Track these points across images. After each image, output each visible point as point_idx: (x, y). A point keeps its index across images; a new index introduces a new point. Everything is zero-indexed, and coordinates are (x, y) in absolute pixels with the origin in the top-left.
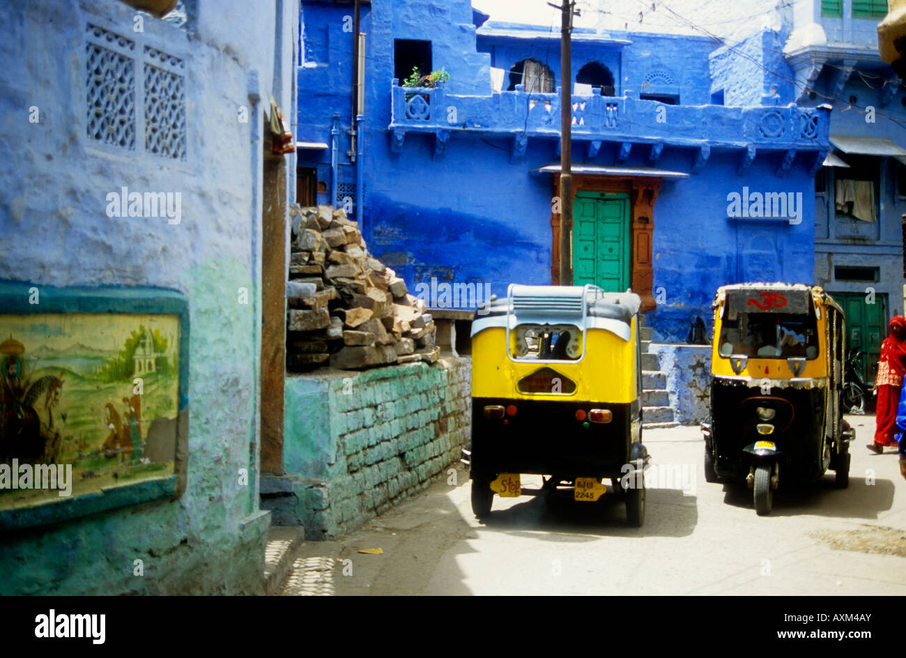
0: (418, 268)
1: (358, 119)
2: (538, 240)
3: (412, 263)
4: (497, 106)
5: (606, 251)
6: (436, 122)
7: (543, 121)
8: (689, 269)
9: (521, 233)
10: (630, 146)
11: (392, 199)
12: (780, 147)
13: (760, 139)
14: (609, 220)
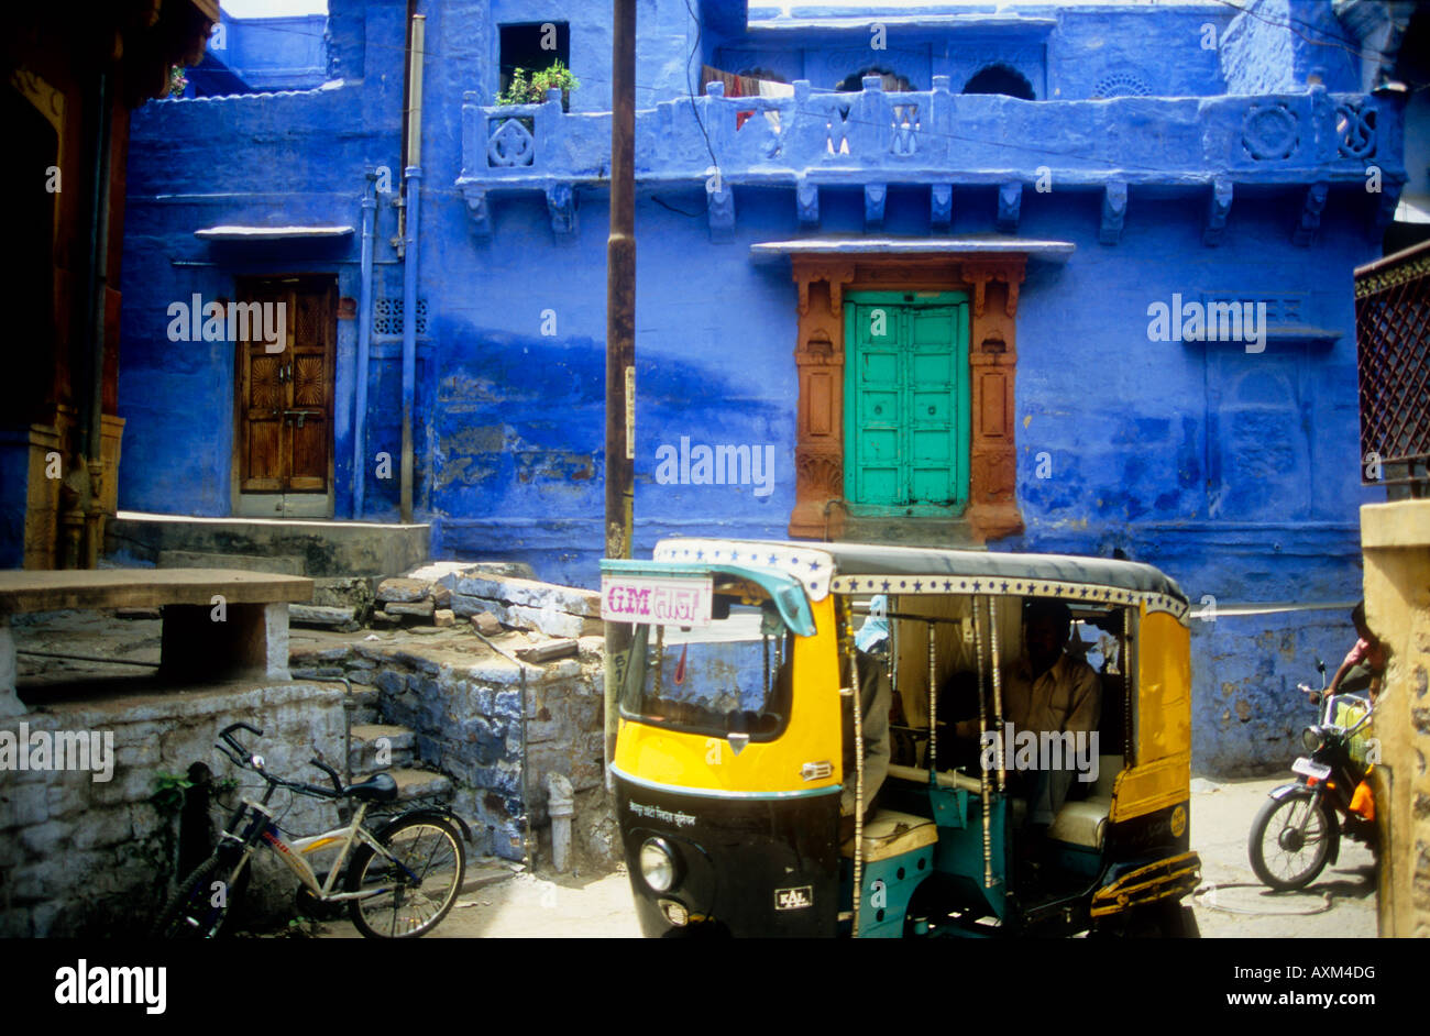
0: (523, 456)
1: (407, 175)
2: (767, 395)
3: (514, 447)
4: (668, 128)
5: (923, 413)
6: (546, 169)
7: (763, 150)
8: (1099, 447)
9: (733, 382)
10: (949, 192)
11: (476, 324)
12: (1290, 180)
13: (1245, 164)
14: (925, 349)
